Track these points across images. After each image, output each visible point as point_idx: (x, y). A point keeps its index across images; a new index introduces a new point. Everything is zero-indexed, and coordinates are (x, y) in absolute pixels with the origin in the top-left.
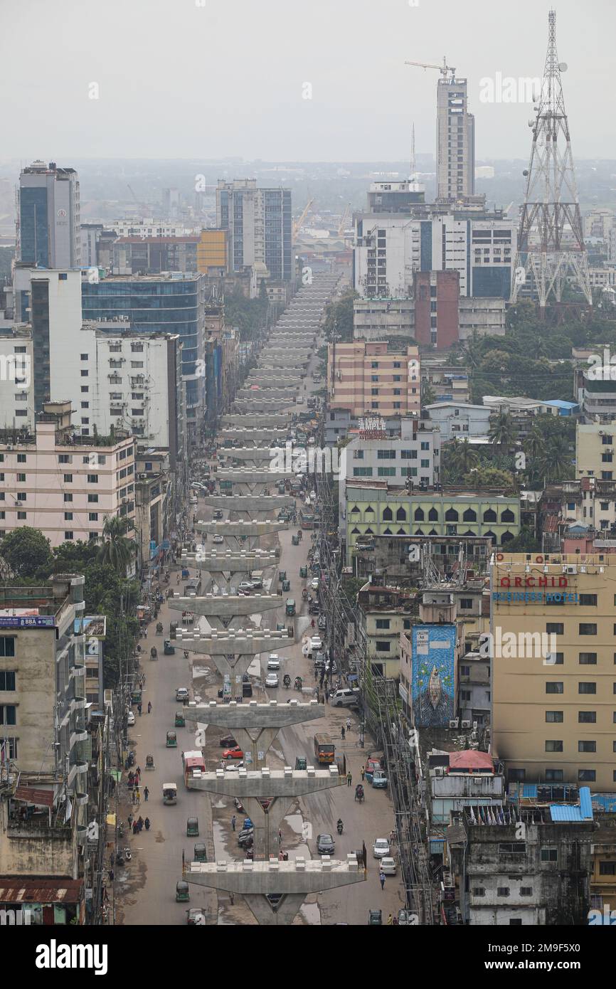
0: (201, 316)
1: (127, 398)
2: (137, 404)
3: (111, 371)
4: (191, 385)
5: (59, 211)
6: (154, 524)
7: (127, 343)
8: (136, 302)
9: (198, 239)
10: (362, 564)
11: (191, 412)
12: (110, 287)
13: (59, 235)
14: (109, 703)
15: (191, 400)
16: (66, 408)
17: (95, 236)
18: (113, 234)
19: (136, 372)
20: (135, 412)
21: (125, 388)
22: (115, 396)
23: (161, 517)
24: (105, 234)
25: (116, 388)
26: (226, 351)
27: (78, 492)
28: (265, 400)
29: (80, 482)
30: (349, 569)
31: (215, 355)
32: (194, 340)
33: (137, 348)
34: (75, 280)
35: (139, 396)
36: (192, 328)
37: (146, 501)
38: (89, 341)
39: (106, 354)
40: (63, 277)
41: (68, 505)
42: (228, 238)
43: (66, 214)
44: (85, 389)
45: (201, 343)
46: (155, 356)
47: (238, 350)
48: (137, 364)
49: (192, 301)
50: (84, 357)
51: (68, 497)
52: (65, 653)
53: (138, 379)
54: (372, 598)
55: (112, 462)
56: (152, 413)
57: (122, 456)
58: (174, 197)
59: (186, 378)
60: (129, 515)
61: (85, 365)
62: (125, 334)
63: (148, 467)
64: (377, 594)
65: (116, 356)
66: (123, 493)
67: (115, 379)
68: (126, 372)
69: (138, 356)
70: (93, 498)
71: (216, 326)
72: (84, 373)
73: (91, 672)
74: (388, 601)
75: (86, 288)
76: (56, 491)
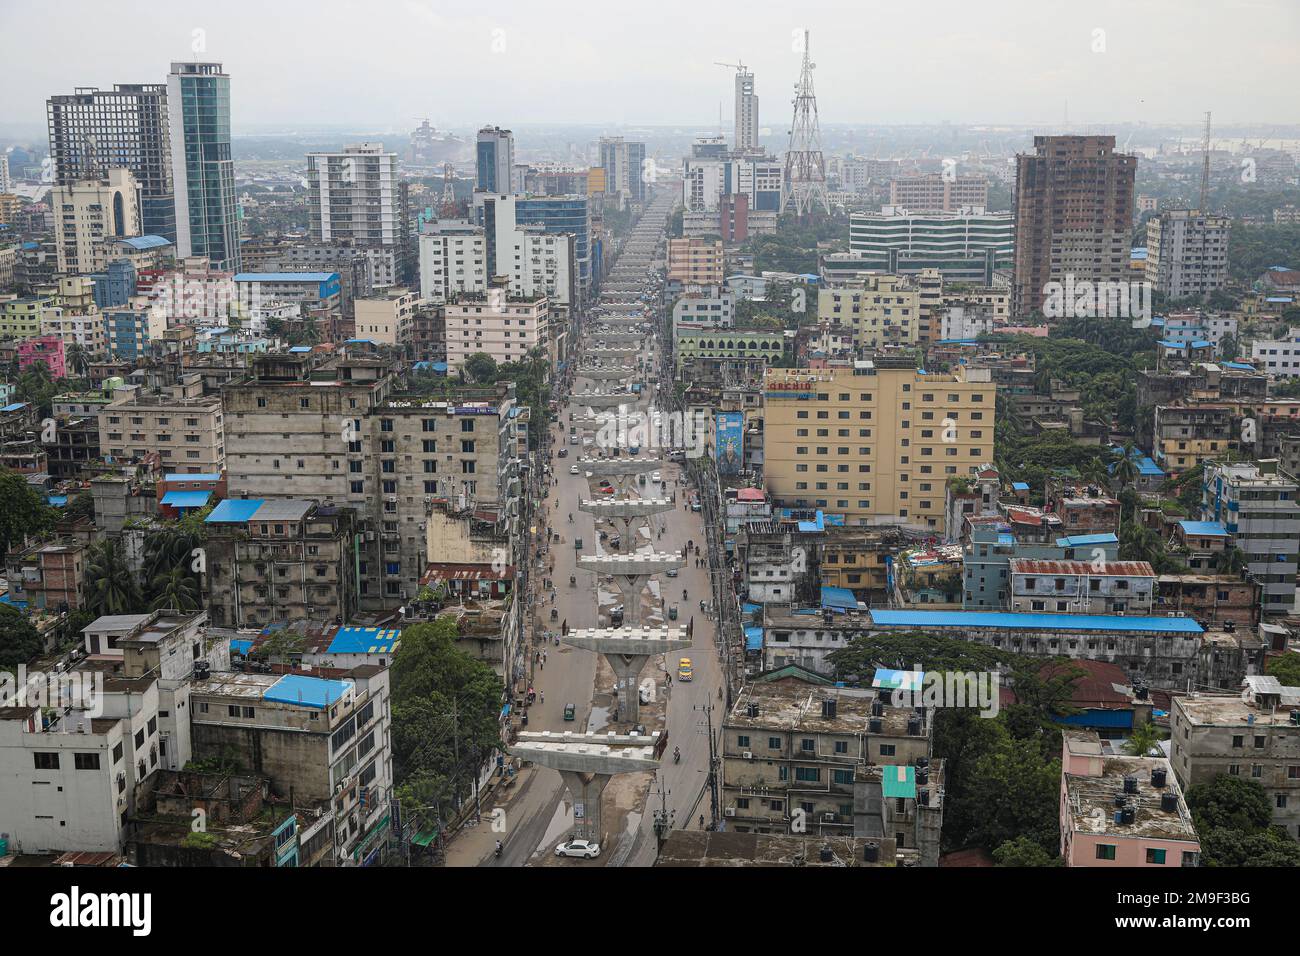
0: (589, 222)
1: (543, 273)
2: (549, 277)
3: (534, 256)
4: (583, 265)
5: (501, 156)
6: (560, 350)
7: (543, 239)
8: (549, 213)
9: (587, 174)
10: (687, 375)
11: (583, 282)
12: (533, 204)
13: (502, 172)
14: (532, 459)
15: (583, 274)
16: (505, 280)
17: (524, 172)
18: (535, 171)
19: (549, 256)
20: (549, 281)
21: (542, 266)
22: (536, 271)
23: (565, 346)
24: (530, 171)
25: (536, 267)
26: (604, 244)
27: (514, 331)
28: (628, 274)
29: (514, 325)
30: (679, 378)
31: (598, 245)
32: (585, 237)
33: (549, 242)
34: (512, 200)
35: (551, 272)
36: (583, 229)
37: (555, 336)
38: (519, 237)
39: (530, 246)
40: (503, 198)
41: (507, 339)
42: (606, 172)
43: (506, 158)
44: (517, 267)
45: (589, 239)
46: (560, 247)
47: (612, 243)
48: (549, 252)
49: (584, 213)
50: (517, 248)
51: (507, 334)
52: (504, 429)
53: (551, 261)
54: (692, 395)
55: (534, 313)
56: (559, 283)
57: (540, 308)
58: (573, 147)
59: (580, 260)
60: (544, 345)
61: (518, 253)
62: (542, 233)
63: (556, 315)
64: (696, 393)
65: (537, 247)
66: (541, 332)
67: (536, 261)
68: (543, 256)
69: (550, 247)
70: (522, 335)
71: (598, 228)
72: (517, 257)
73: (521, 441)
74: (702, 397)
75: (518, 204)
76: (500, 330)
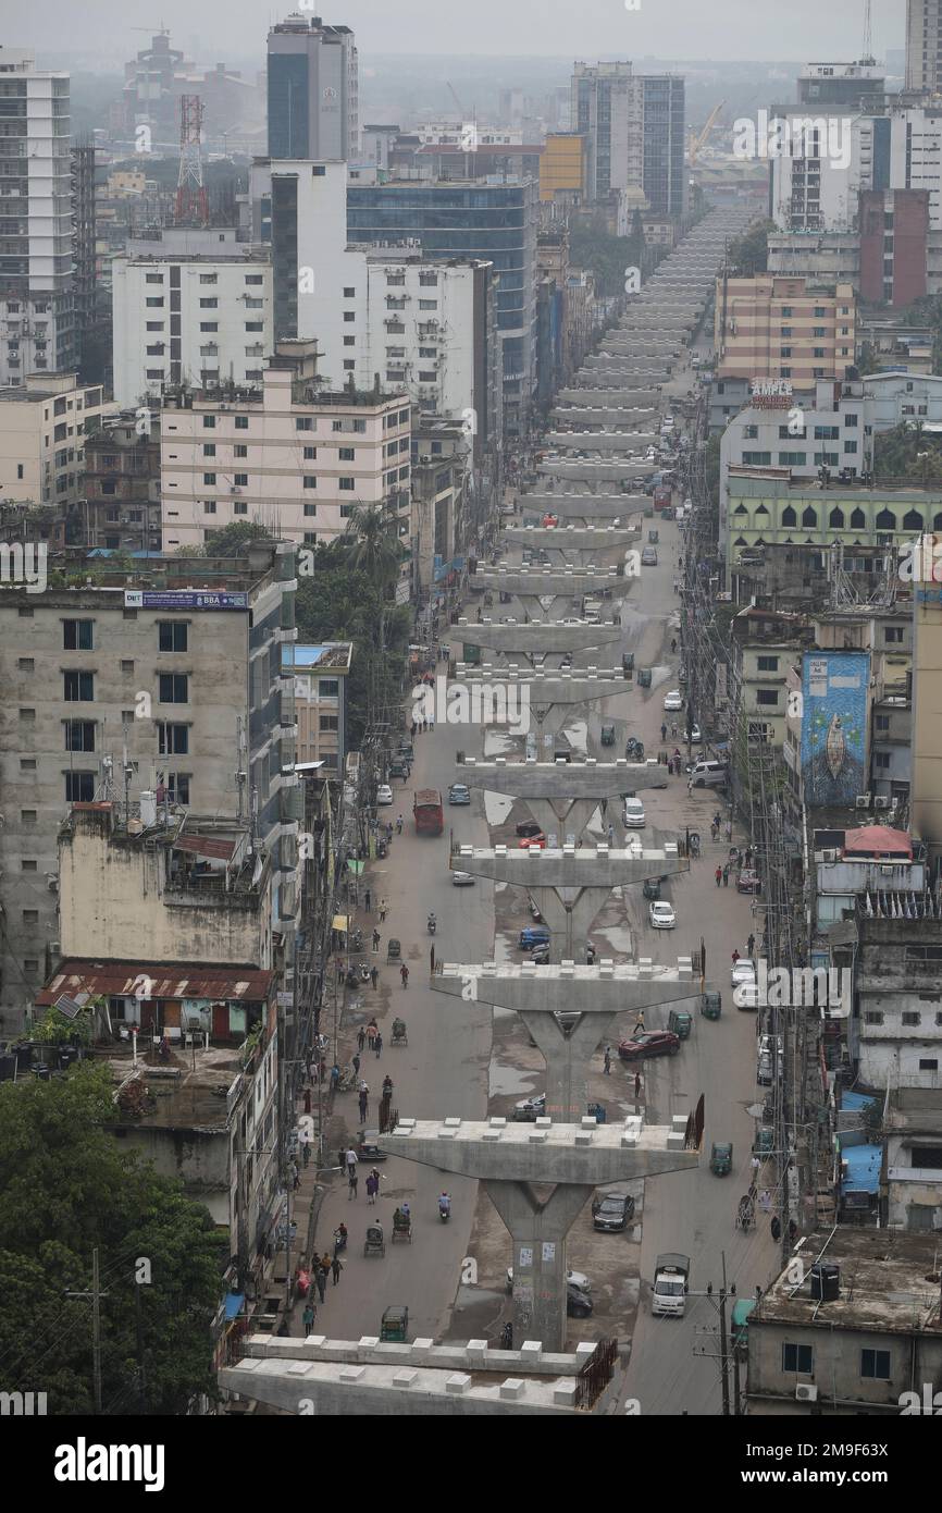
0: (531, 243)
1: (412, 355)
2: (426, 364)
3: (389, 314)
4: (512, 346)
5: (325, 89)
6: (441, 531)
7: (413, 272)
8: (432, 220)
9: (541, 149)
10: (747, 584)
11: (511, 386)
12: (396, 197)
13: (325, 127)
14: (353, 770)
15: (511, 368)
16: (309, 350)
17: (387, 142)
18: (415, 140)
19: (426, 316)
20: (425, 376)
21: (409, 340)
22: (393, 351)
23: (452, 521)
24: (401, 140)
25: (395, 340)
26: (571, 305)
27: (325, 473)
28: (624, 371)
29: (327, 459)
30: (728, 595)
31: (553, 303)
32: (518, 278)
33: (427, 280)
34: (337, 181)
35: (429, 353)
36: (516, 259)
37: (428, 494)
38: (355, 267)
39: (381, 288)
40: (318, 171)
41: (310, 494)
42: (586, 147)
43: (336, 95)
44: (349, 341)
45: (530, 284)
46: (455, 292)
47: (586, 305)
48: (429, 304)
49: (516, 218)
50: (349, 292)
51: (310, 482)
52: (263, 650)
53: (429, 326)
54: (753, 626)
55: (376, 430)
56: (449, 378)
57: (392, 421)
58: (517, 102)
59: (503, 334)
60: (401, 512)
61: (350, 305)
62: (411, 260)
63: (436, 448)
64: (761, 620)
65: (397, 291)
66: (392, 478)
67: (394, 326)
68: (411, 316)
69: (429, 293)
70: (347, 484)
71: (555, 262)
72: (349, 317)
73: (327, 723)
74: (777, 630)
75: (354, 196)
76: (291, 473)
